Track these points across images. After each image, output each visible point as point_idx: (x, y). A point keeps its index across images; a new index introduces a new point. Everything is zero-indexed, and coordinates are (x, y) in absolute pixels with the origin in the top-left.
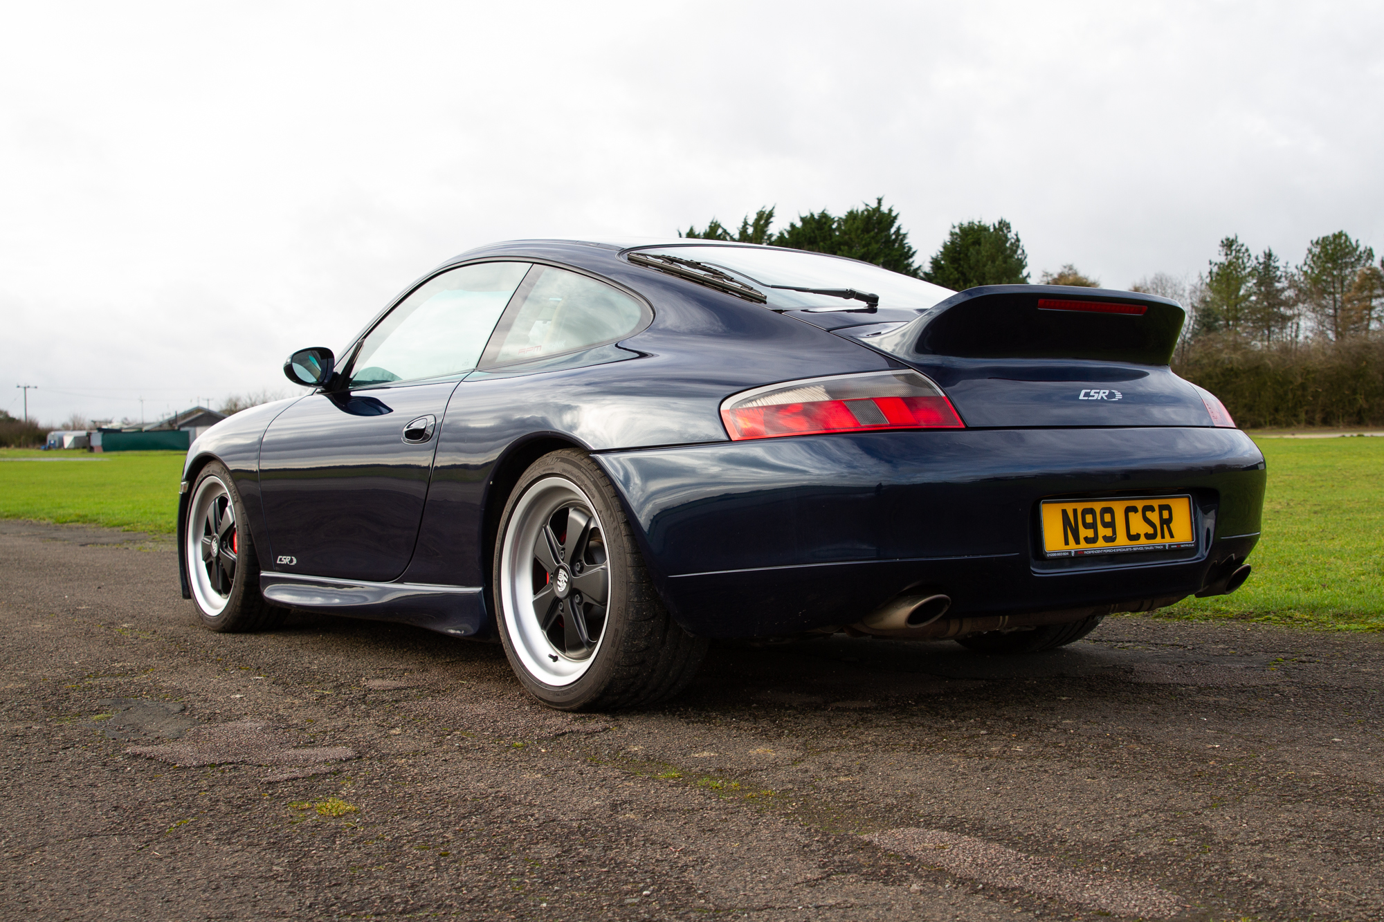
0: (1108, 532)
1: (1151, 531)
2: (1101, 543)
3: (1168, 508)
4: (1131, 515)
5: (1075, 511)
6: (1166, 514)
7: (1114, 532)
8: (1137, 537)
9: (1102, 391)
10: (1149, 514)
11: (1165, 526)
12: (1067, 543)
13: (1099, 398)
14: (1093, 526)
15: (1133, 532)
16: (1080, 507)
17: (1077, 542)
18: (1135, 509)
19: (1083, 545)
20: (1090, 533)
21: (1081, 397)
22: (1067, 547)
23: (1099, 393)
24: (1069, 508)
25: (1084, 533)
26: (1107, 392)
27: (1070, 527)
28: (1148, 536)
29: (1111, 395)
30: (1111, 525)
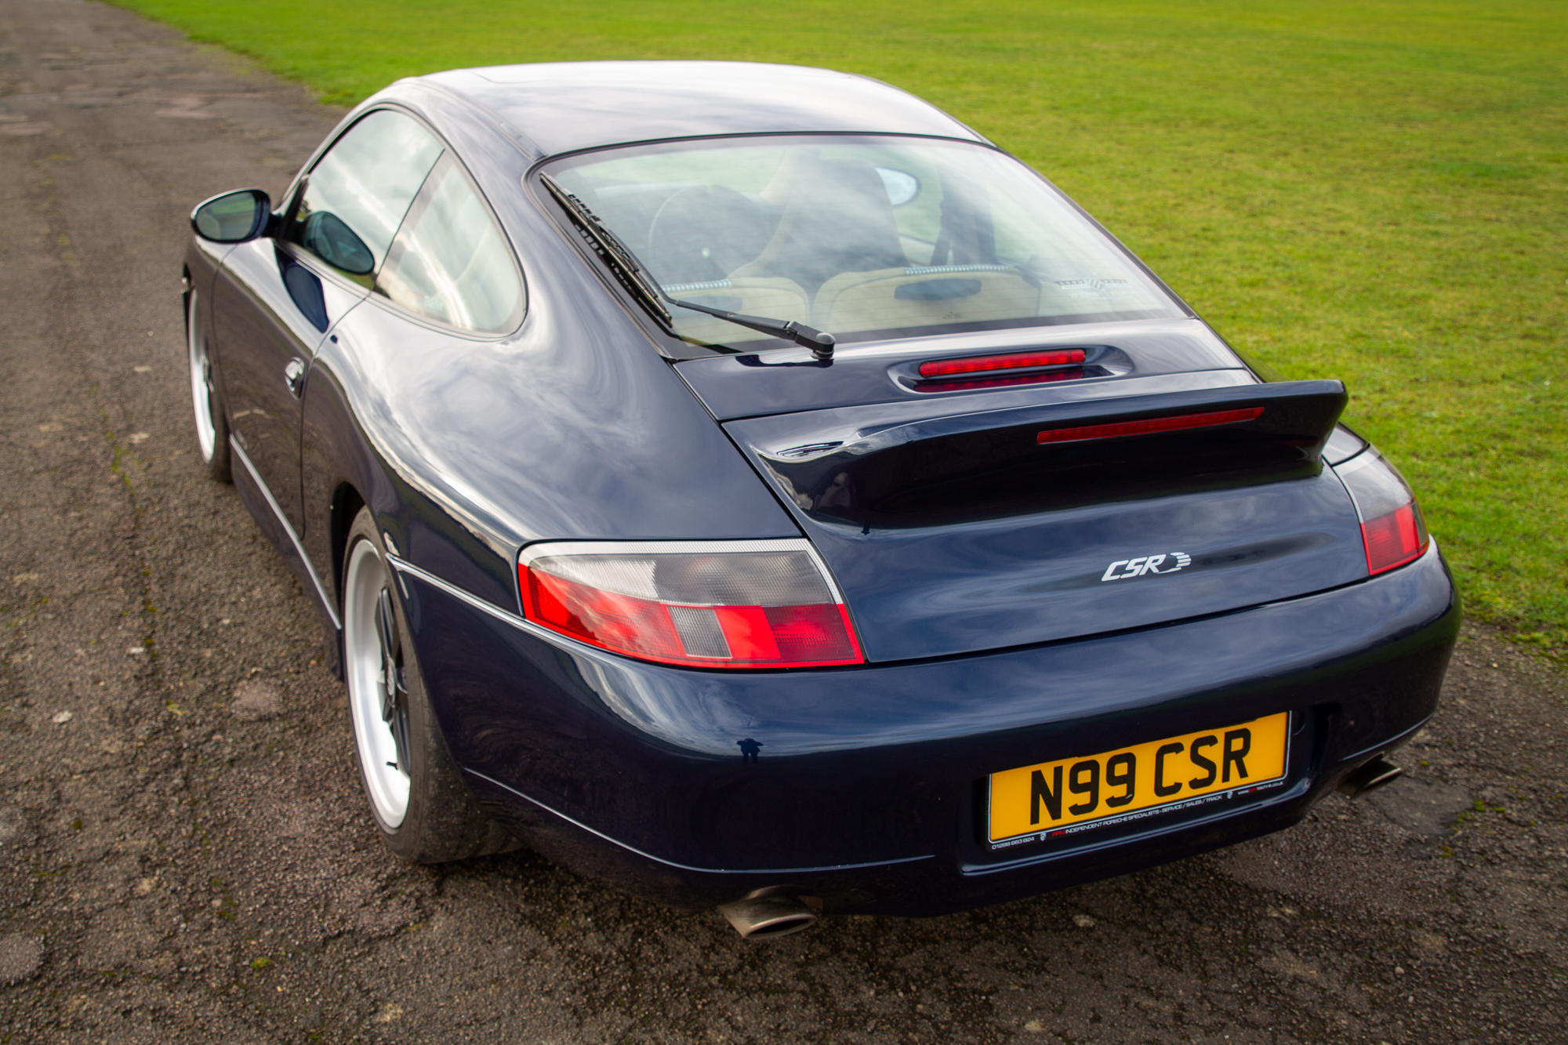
0: (1120, 791)
1: (1202, 773)
2: (1102, 809)
3: (1246, 735)
4: (1169, 758)
5: (1058, 771)
6: (1237, 744)
7: (1131, 790)
8: (1177, 787)
9: (1152, 558)
10: (1204, 751)
11: (1233, 763)
12: (1035, 819)
13: (1143, 573)
14: (1093, 787)
15: (1167, 782)
16: (1067, 764)
17: (1055, 813)
18: (1178, 748)
19: (1067, 817)
20: (1084, 798)
21: (1107, 577)
22: (1036, 827)
23: (1143, 563)
24: (1047, 770)
25: (1069, 799)
26: (1162, 558)
27: (1044, 795)
28: (1195, 784)
29: (1171, 562)
30: (1129, 779)
